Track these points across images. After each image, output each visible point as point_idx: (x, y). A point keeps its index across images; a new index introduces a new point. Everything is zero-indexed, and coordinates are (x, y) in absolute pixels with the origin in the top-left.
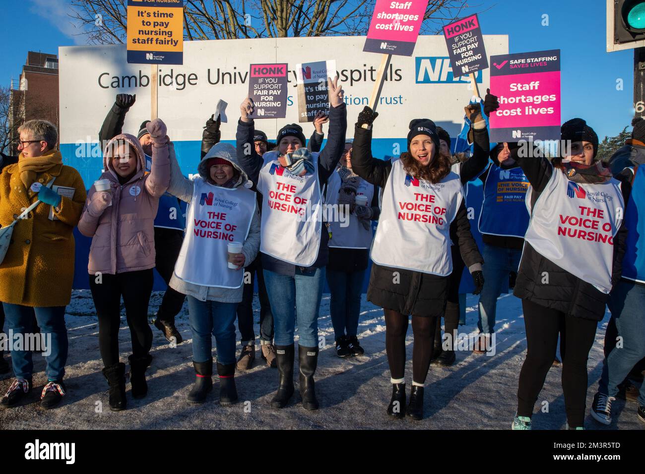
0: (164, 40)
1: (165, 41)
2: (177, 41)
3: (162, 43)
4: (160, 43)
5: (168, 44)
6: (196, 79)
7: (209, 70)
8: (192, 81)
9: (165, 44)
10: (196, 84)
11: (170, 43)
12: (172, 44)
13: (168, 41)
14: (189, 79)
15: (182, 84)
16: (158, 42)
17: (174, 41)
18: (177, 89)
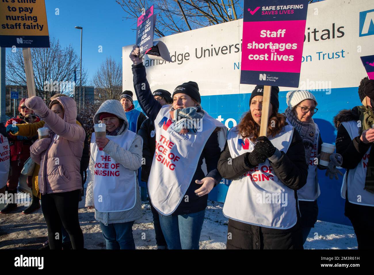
0: (30, 25)
1: (32, 26)
2: (43, 26)
3: (30, 28)
4: (27, 28)
5: (35, 28)
6: (189, 56)
7: (196, 49)
8: (186, 58)
9: (32, 28)
10: (189, 59)
11: (36, 27)
12: (38, 28)
13: (35, 26)
14: (185, 57)
15: (181, 61)
16: (26, 27)
17: (40, 26)
18: (178, 64)
